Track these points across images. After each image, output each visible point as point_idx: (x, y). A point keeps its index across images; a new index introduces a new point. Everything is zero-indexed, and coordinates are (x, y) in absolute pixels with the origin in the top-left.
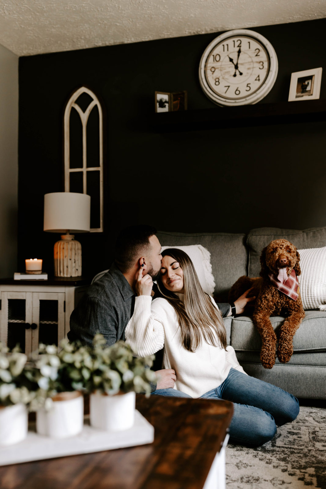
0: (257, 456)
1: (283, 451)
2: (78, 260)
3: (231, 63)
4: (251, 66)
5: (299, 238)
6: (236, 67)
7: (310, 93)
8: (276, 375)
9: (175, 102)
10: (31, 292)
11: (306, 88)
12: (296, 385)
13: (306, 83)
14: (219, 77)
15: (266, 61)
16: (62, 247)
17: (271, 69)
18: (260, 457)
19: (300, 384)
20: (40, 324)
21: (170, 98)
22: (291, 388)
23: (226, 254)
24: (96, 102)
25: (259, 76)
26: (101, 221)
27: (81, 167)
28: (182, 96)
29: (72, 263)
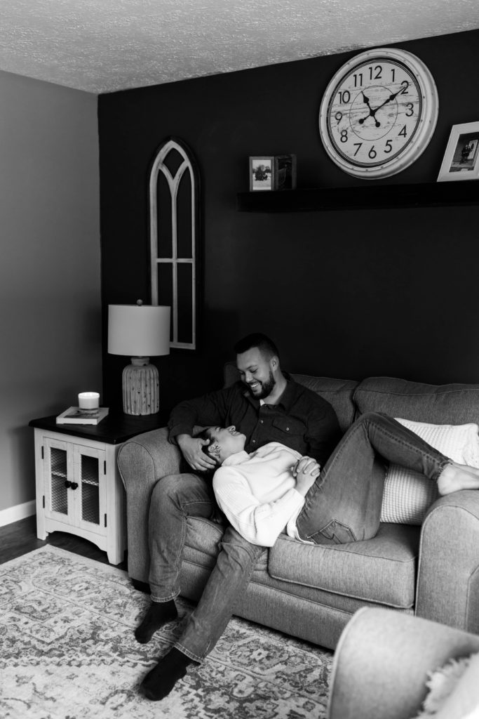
2: (150, 394)
3: (365, 105)
4: (394, 111)
6: (373, 113)
9: (280, 170)
10: (72, 443)
11: (468, 155)
13: (470, 145)
14: (347, 128)
15: (416, 103)
16: (128, 376)
21: (274, 164)
24: (187, 163)
25: (405, 128)
26: (194, 334)
28: (289, 161)
29: (141, 397)
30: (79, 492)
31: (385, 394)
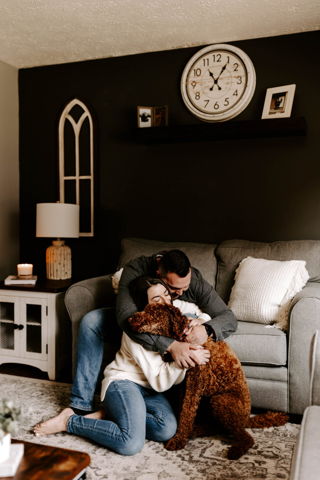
0: (181, 466)
1: (206, 462)
2: (67, 264)
3: (211, 77)
4: (230, 81)
5: (264, 252)
6: (216, 82)
7: (282, 110)
9: (157, 116)
10: (19, 297)
11: (279, 105)
13: (280, 99)
14: (200, 91)
15: (243, 76)
16: (52, 252)
17: (248, 84)
18: (183, 467)
20: (27, 325)
21: (152, 112)
24: (87, 114)
25: (237, 91)
26: (92, 226)
27: (75, 175)
28: (164, 110)
29: (61, 267)
30: (24, 331)
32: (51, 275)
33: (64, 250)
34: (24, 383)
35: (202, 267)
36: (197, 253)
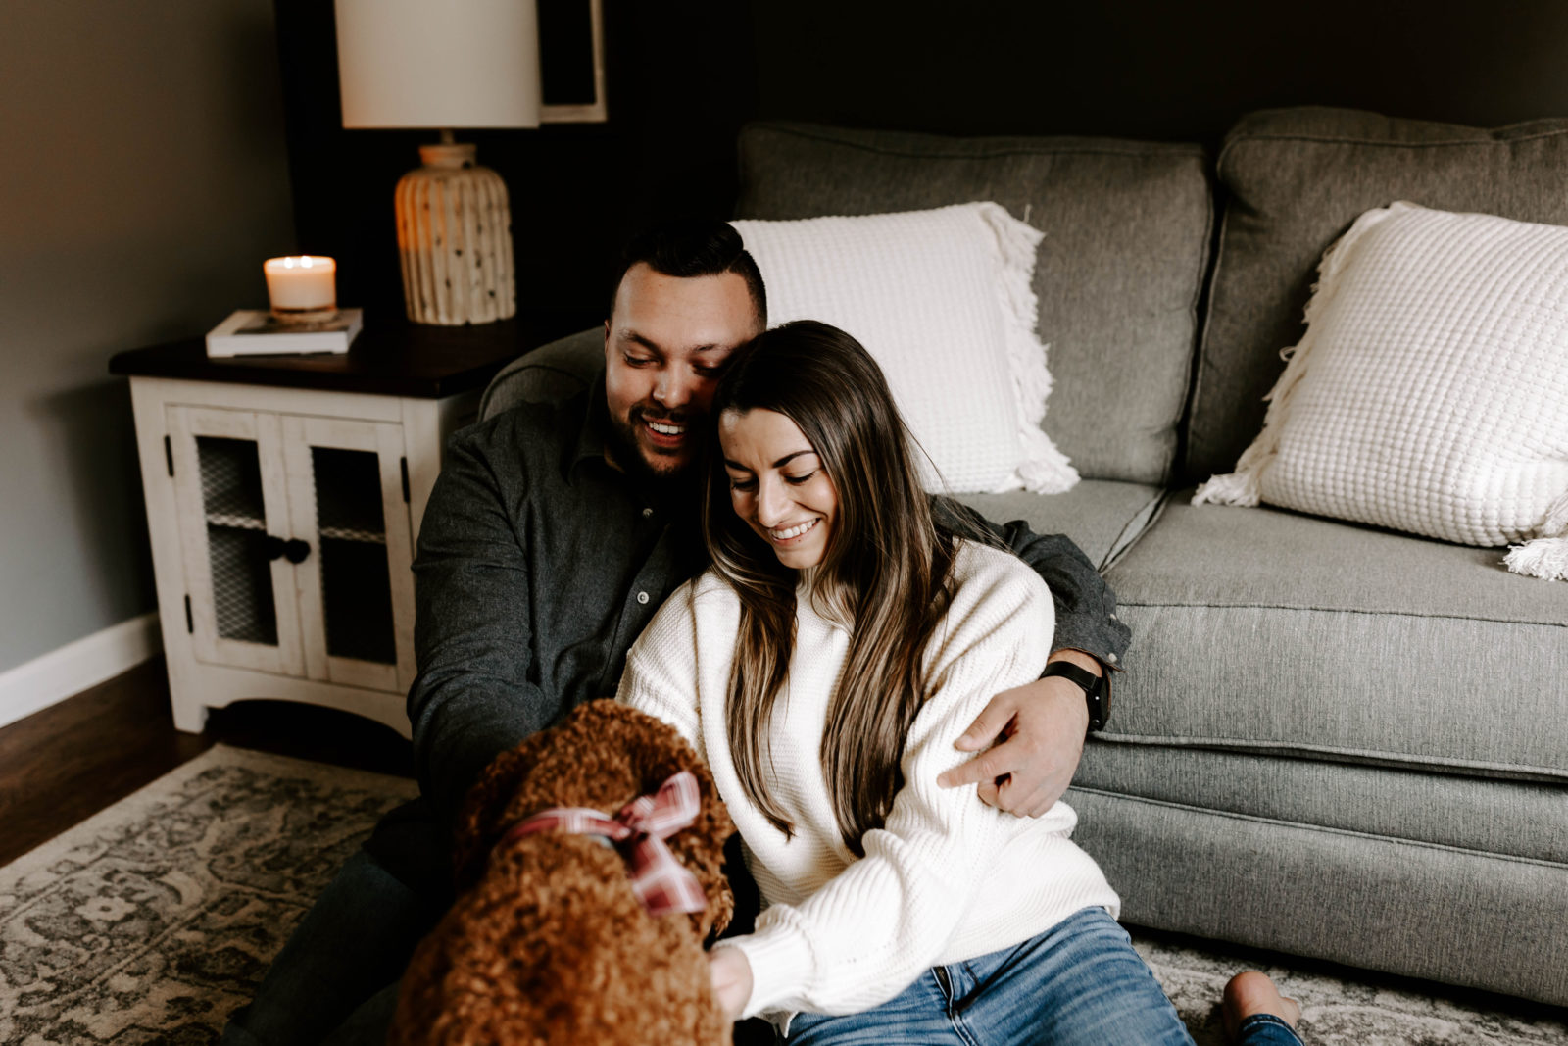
2: (493, 254)
5: (1474, 165)
8: (1282, 867)
10: (273, 413)
12: (1369, 920)
16: (419, 199)
19: (1388, 919)
20: (324, 542)
22: (1342, 929)
23: (1109, 244)
26: (599, 73)
29: (466, 266)
30: (310, 571)
31: (1334, 147)
32: (423, 306)
33: (475, 188)
34: (325, 800)
35: (1128, 254)
36: (1108, 185)
